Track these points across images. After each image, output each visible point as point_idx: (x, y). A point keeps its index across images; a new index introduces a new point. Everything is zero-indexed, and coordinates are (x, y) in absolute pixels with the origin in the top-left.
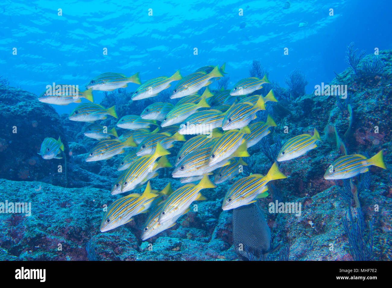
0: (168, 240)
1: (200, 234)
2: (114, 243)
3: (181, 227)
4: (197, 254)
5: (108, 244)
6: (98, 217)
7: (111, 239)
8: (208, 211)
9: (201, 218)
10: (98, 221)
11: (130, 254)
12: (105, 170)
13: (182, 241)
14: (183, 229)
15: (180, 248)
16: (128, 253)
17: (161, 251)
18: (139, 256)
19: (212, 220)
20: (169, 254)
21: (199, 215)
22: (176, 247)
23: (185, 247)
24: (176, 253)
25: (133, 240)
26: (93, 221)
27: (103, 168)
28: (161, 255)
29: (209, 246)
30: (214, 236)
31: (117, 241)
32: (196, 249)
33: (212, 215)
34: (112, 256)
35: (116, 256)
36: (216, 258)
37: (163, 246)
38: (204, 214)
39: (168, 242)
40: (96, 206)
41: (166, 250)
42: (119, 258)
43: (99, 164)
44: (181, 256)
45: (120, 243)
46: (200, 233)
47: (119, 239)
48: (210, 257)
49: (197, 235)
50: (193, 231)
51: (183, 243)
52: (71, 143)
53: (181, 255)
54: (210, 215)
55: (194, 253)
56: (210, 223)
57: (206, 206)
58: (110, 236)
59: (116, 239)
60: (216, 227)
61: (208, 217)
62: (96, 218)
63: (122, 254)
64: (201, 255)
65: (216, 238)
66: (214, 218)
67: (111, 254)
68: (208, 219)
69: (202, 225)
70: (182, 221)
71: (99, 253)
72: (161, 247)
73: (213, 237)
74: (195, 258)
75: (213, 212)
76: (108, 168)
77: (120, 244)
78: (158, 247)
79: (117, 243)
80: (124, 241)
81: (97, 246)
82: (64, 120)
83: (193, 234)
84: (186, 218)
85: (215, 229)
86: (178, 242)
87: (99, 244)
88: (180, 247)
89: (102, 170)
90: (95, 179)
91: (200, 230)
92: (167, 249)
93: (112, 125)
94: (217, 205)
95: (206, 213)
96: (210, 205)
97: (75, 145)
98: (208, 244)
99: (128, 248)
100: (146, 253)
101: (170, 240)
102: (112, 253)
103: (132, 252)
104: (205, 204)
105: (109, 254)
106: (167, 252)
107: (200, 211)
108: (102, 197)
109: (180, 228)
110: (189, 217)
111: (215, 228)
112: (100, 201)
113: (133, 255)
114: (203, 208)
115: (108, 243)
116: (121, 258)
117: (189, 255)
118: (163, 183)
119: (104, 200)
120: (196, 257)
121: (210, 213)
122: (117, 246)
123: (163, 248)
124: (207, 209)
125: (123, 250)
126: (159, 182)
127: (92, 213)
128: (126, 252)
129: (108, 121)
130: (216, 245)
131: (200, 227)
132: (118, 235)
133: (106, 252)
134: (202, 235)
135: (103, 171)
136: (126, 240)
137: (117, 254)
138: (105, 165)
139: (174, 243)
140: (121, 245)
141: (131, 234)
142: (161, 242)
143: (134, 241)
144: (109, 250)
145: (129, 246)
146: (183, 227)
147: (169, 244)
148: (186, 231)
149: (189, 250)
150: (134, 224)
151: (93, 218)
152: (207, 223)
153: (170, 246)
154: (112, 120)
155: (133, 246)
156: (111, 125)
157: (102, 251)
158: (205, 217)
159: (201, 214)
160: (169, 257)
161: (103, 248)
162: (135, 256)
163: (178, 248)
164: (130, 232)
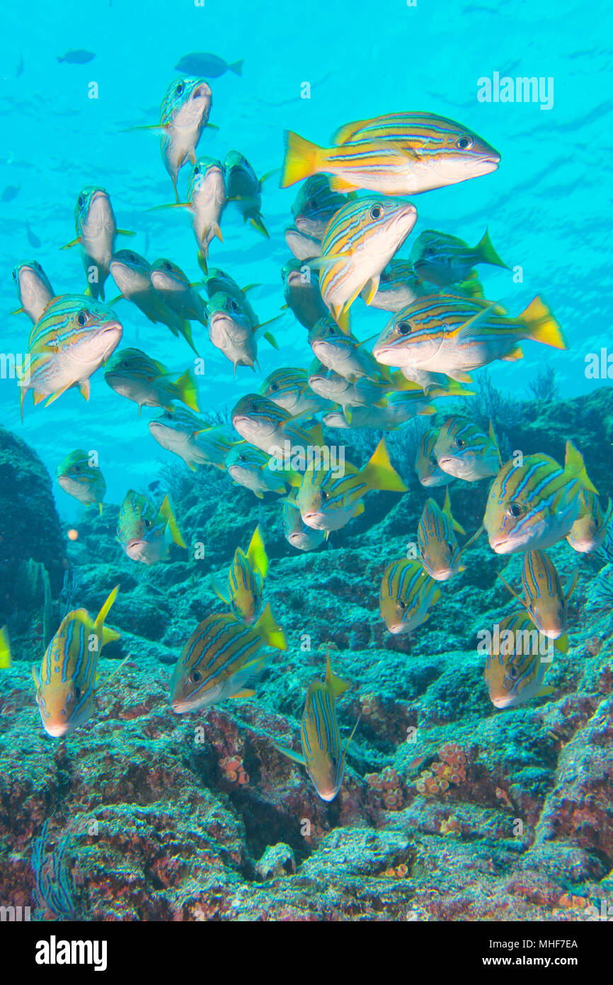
0: (364, 839)
1: (491, 825)
2: (151, 841)
3: (418, 801)
4: (476, 890)
5: (127, 843)
6: (100, 748)
7: (138, 827)
8: (517, 741)
9: (490, 766)
10: (99, 762)
11: (207, 886)
12: (181, 628)
13: (418, 842)
14: (428, 807)
15: (410, 870)
16: (204, 881)
17: (332, 877)
18: (245, 893)
19: (532, 771)
20: (362, 888)
21: (484, 755)
22: (395, 865)
23: (431, 867)
24: (391, 886)
25: (228, 833)
26: (83, 760)
27: (176, 623)
28: (332, 892)
29: (524, 865)
30: (543, 829)
31: (162, 833)
32: (471, 871)
33: (531, 754)
34: (135, 892)
35: (154, 895)
36: (553, 903)
37: (345, 861)
38: (500, 752)
39: (363, 844)
40: (107, 712)
41: (353, 874)
42: (165, 903)
43: (162, 612)
44: (409, 897)
45: (176, 842)
46: (489, 821)
47: (173, 827)
48: (528, 900)
49: (481, 831)
50: (463, 814)
51: (421, 849)
52: (95, 568)
53: (409, 893)
54: (524, 754)
55: (461, 888)
56: (526, 784)
57: (509, 723)
58: (137, 815)
59: (159, 828)
60: (549, 795)
61: (518, 763)
62: (93, 751)
63: (177, 887)
64: (490, 894)
65: (552, 837)
66: (538, 764)
67: (134, 884)
68: (518, 771)
69: (498, 794)
70: (423, 780)
71: (87, 881)
72: (334, 864)
73: (538, 834)
74: (465, 905)
75: (534, 745)
76: (190, 624)
77: (174, 846)
78: (325, 862)
79: (162, 842)
80: (191, 835)
81: (80, 852)
82: (93, 521)
83: (463, 826)
84: (435, 767)
85: (546, 805)
86: (403, 844)
87: (91, 844)
88: (410, 864)
89: (171, 630)
90: (143, 652)
91: (490, 810)
92: (359, 869)
93: (221, 515)
94: (546, 719)
95: (510, 750)
96: (522, 722)
97: (106, 571)
98: (522, 857)
99: (204, 860)
100: (274, 886)
101: (373, 839)
102: (137, 882)
103: (217, 876)
104: (506, 719)
105: (126, 883)
106: (357, 880)
107: (488, 743)
108: (130, 686)
109: (416, 803)
110: (446, 764)
111: (543, 801)
112: (124, 698)
113: (218, 890)
114: (499, 729)
115: (124, 839)
116: (173, 899)
117: (444, 893)
118: (363, 664)
119: (135, 695)
120: (471, 902)
121: (526, 748)
122: (161, 855)
123: (344, 867)
124: (511, 733)
125: (183, 871)
126: (349, 661)
127: (87, 735)
128: (196, 877)
129: (209, 507)
130: (552, 862)
131: (487, 799)
132: (167, 812)
133: (112, 877)
134: (498, 831)
135: (175, 633)
136: (199, 831)
137: (159, 885)
138: (182, 617)
139: (387, 849)
140: (176, 849)
141: (223, 812)
142: (338, 846)
143: (228, 838)
144: (129, 870)
145: (206, 854)
146: (429, 801)
147: (368, 854)
148: (438, 813)
149: (443, 875)
150: (242, 781)
151: (85, 752)
152: (516, 786)
153: (371, 862)
154: (220, 504)
155: (224, 855)
156: (217, 515)
157: (99, 871)
158: (507, 760)
159: (489, 753)
160: (364, 898)
161: (105, 859)
162: (228, 894)
163: (402, 869)
164: (220, 804)
